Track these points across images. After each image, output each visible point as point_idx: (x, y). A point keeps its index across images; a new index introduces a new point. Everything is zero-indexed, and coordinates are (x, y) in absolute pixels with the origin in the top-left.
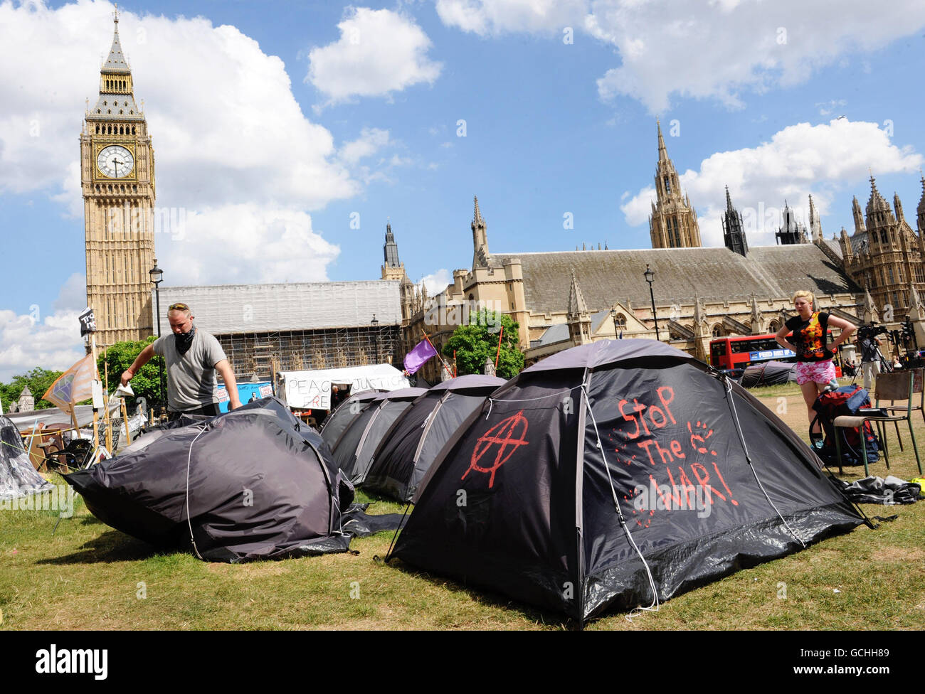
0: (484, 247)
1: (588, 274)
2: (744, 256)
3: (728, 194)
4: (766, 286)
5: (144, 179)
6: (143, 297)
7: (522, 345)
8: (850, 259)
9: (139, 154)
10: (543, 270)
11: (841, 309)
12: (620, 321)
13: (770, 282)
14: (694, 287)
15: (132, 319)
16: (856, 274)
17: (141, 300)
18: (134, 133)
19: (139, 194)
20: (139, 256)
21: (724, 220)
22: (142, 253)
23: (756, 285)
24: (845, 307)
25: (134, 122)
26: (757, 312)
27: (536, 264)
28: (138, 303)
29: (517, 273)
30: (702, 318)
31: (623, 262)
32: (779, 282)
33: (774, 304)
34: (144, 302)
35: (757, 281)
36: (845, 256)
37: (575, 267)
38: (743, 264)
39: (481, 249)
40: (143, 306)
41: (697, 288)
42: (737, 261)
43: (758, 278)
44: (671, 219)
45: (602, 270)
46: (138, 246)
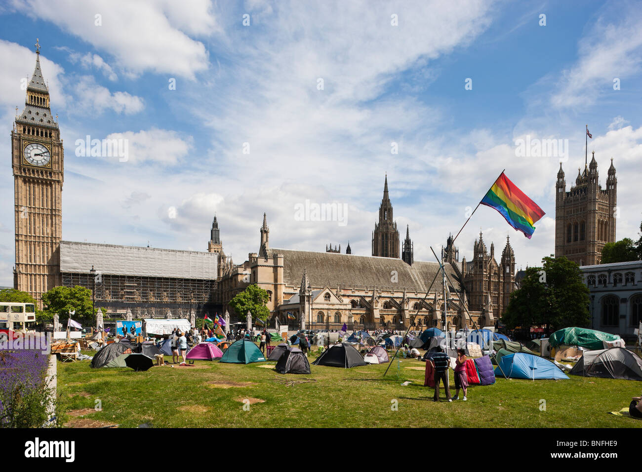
0: (266, 244)
1: (323, 265)
2: (410, 265)
3: (408, 229)
4: (417, 283)
5: (57, 169)
6: (54, 245)
7: (278, 302)
8: (465, 274)
9: (54, 151)
10: (298, 260)
11: (453, 301)
12: (328, 296)
13: (420, 282)
14: (379, 280)
15: (46, 259)
16: (466, 283)
17: (52, 247)
18: (51, 137)
19: (53, 179)
20: (52, 219)
21: (404, 243)
22: (54, 218)
23: (412, 282)
24: (455, 300)
25: (51, 129)
26: (405, 298)
27: (295, 257)
28: (50, 249)
29: (281, 262)
30: (375, 298)
31: (344, 261)
32: (425, 282)
33: (418, 294)
34: (54, 249)
35: (414, 280)
36: (463, 272)
37: (316, 260)
38: (409, 270)
39: (265, 244)
40: (54, 251)
41: (381, 280)
42: (406, 268)
43: (415, 279)
44: (385, 235)
45: (331, 264)
46: (52, 212)
